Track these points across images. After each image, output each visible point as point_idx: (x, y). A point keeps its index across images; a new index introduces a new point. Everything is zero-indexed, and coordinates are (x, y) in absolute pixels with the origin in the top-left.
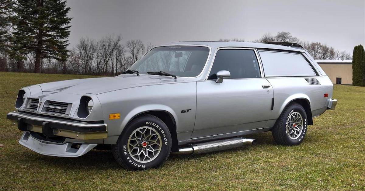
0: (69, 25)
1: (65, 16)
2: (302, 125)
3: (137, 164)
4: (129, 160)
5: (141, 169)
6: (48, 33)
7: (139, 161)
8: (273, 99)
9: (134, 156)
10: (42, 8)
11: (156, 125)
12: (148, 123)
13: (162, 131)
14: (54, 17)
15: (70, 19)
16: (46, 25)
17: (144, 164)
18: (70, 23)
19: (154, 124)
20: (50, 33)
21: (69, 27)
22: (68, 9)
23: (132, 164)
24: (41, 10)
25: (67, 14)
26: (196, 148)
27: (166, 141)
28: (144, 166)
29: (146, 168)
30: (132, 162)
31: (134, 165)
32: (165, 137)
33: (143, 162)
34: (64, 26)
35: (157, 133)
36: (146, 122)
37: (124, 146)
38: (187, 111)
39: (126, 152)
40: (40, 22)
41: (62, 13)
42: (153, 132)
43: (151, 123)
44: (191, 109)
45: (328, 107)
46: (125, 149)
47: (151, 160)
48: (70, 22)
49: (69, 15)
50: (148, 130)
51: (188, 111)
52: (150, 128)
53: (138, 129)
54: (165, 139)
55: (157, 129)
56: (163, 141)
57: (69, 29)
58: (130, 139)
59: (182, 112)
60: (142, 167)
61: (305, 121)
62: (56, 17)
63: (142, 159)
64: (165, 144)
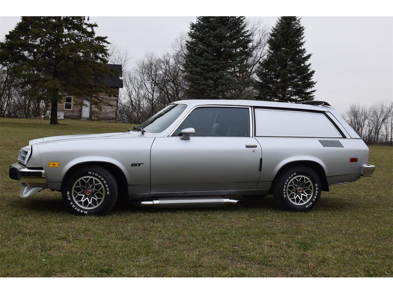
0: (313, 89)
1: (310, 80)
2: (312, 191)
3: (79, 210)
4: (72, 205)
5: (83, 215)
6: (292, 97)
7: (83, 207)
8: (261, 159)
9: (78, 202)
10: (283, 71)
11: (99, 176)
12: (91, 173)
13: (105, 181)
14: (298, 81)
15: (315, 83)
16: (290, 89)
17: (86, 210)
18: (314, 87)
19: (96, 174)
20: (294, 98)
21: (314, 91)
22: (313, 72)
23: (75, 209)
24: (282, 73)
25: (312, 78)
26: (156, 202)
27: (108, 191)
28: (87, 212)
29: (88, 214)
30: (75, 208)
31: (77, 210)
32: (107, 187)
33: (87, 208)
34: (309, 90)
35: (100, 183)
36: (89, 172)
37: (68, 192)
38: (138, 165)
39: (69, 198)
40: (281, 86)
41: (306, 76)
42: (96, 182)
43: (94, 173)
44: (143, 164)
45: (361, 173)
46: (68, 195)
47: (95, 207)
48: (314, 85)
49: (313, 79)
50: (92, 179)
51: (140, 165)
52: (94, 178)
53: (82, 178)
54: (108, 189)
55: (100, 179)
56: (106, 191)
57: (314, 94)
58: (74, 186)
59: (132, 165)
60: (85, 213)
61: (317, 186)
62: (300, 81)
63: (85, 205)
64: (108, 194)
